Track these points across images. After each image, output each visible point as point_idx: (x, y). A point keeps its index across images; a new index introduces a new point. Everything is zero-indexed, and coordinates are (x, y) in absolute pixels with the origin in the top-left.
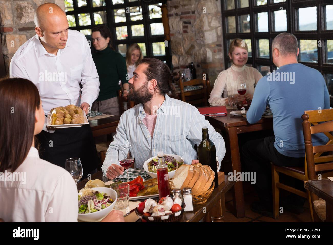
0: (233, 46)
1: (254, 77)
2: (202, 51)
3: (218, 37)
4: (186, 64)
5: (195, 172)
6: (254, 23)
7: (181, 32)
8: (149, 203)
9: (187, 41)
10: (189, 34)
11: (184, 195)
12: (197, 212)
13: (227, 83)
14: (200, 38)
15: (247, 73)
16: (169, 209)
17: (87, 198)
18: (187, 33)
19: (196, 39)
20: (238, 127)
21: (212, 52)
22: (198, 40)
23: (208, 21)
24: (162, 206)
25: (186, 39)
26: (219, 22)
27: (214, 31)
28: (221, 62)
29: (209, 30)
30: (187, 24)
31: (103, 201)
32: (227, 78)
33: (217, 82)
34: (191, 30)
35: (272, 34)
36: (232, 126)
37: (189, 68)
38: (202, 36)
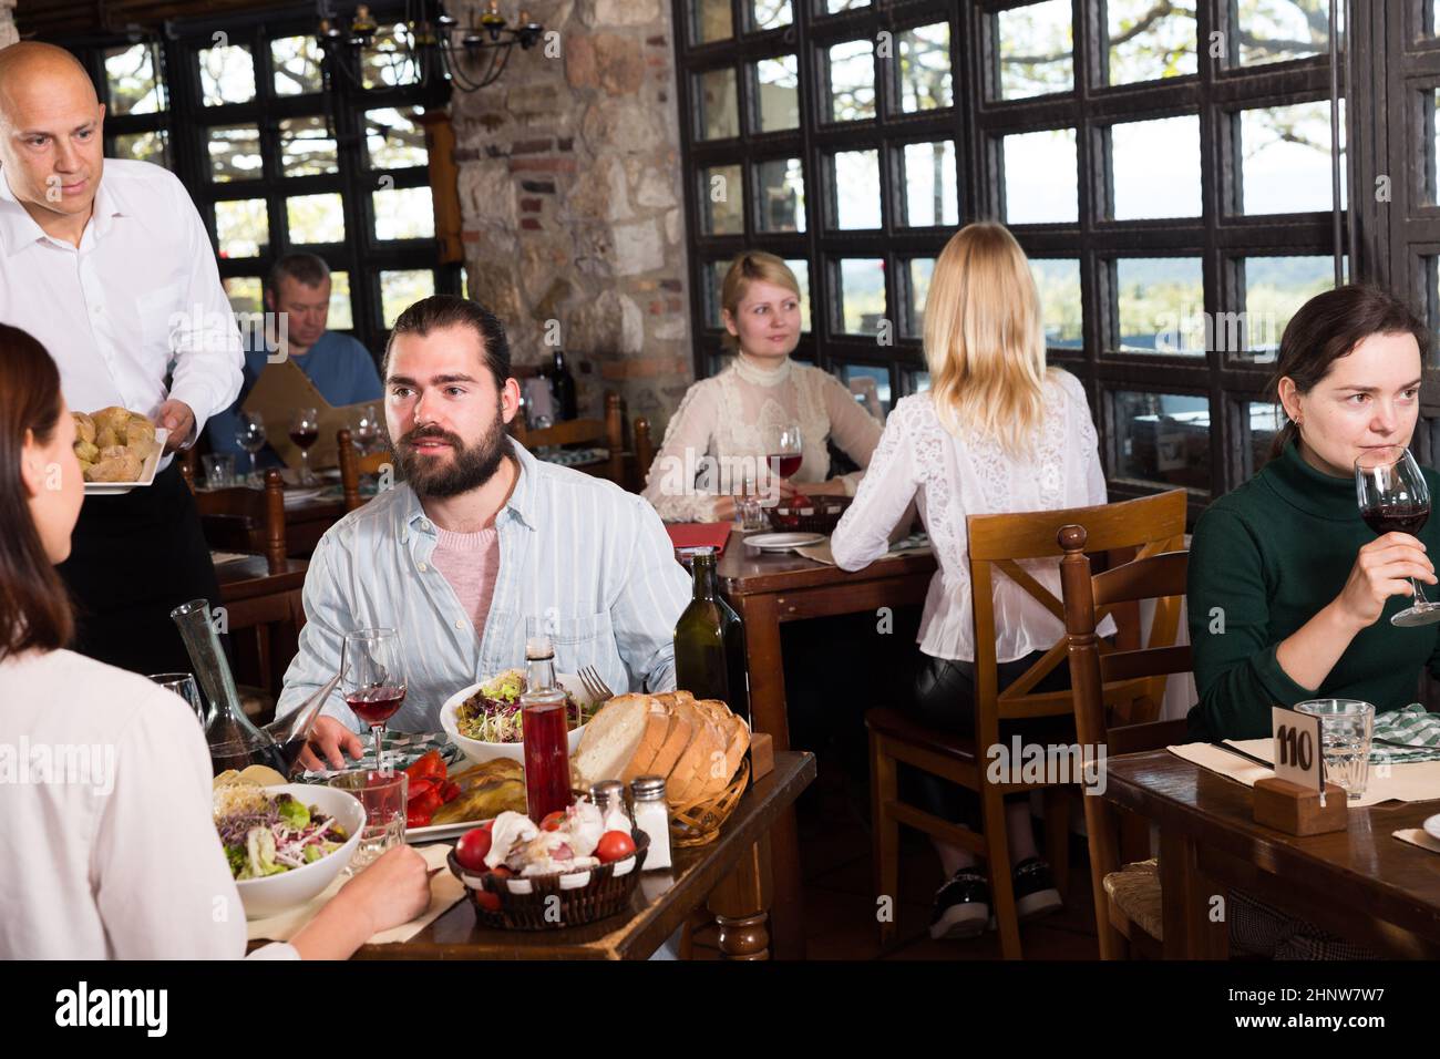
0: (741, 281)
1: (826, 408)
2: (602, 305)
3: (668, 249)
4: (530, 358)
5: (673, 719)
6: (820, 193)
7: (510, 227)
8: (508, 827)
9: (536, 266)
10: (547, 234)
11: (636, 805)
12: (688, 872)
13: (719, 429)
14: (595, 250)
15: (796, 389)
16: (590, 852)
17: (243, 820)
18: (536, 232)
19: (578, 256)
20: (780, 593)
21: (644, 312)
22: (582, 259)
23: (628, 181)
24: (566, 838)
25: (534, 256)
26: (672, 188)
27: (652, 223)
28: (680, 353)
29: (631, 222)
30: (536, 192)
31: (307, 833)
32: (720, 410)
33: (677, 424)
34: (555, 219)
35: (898, 235)
36: (755, 587)
37: (546, 376)
38: (602, 243)
